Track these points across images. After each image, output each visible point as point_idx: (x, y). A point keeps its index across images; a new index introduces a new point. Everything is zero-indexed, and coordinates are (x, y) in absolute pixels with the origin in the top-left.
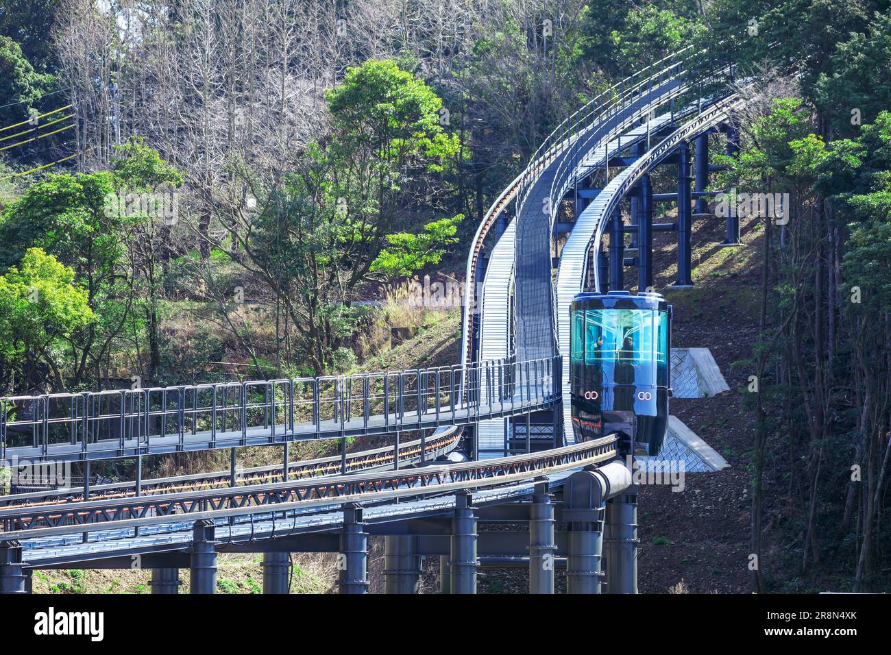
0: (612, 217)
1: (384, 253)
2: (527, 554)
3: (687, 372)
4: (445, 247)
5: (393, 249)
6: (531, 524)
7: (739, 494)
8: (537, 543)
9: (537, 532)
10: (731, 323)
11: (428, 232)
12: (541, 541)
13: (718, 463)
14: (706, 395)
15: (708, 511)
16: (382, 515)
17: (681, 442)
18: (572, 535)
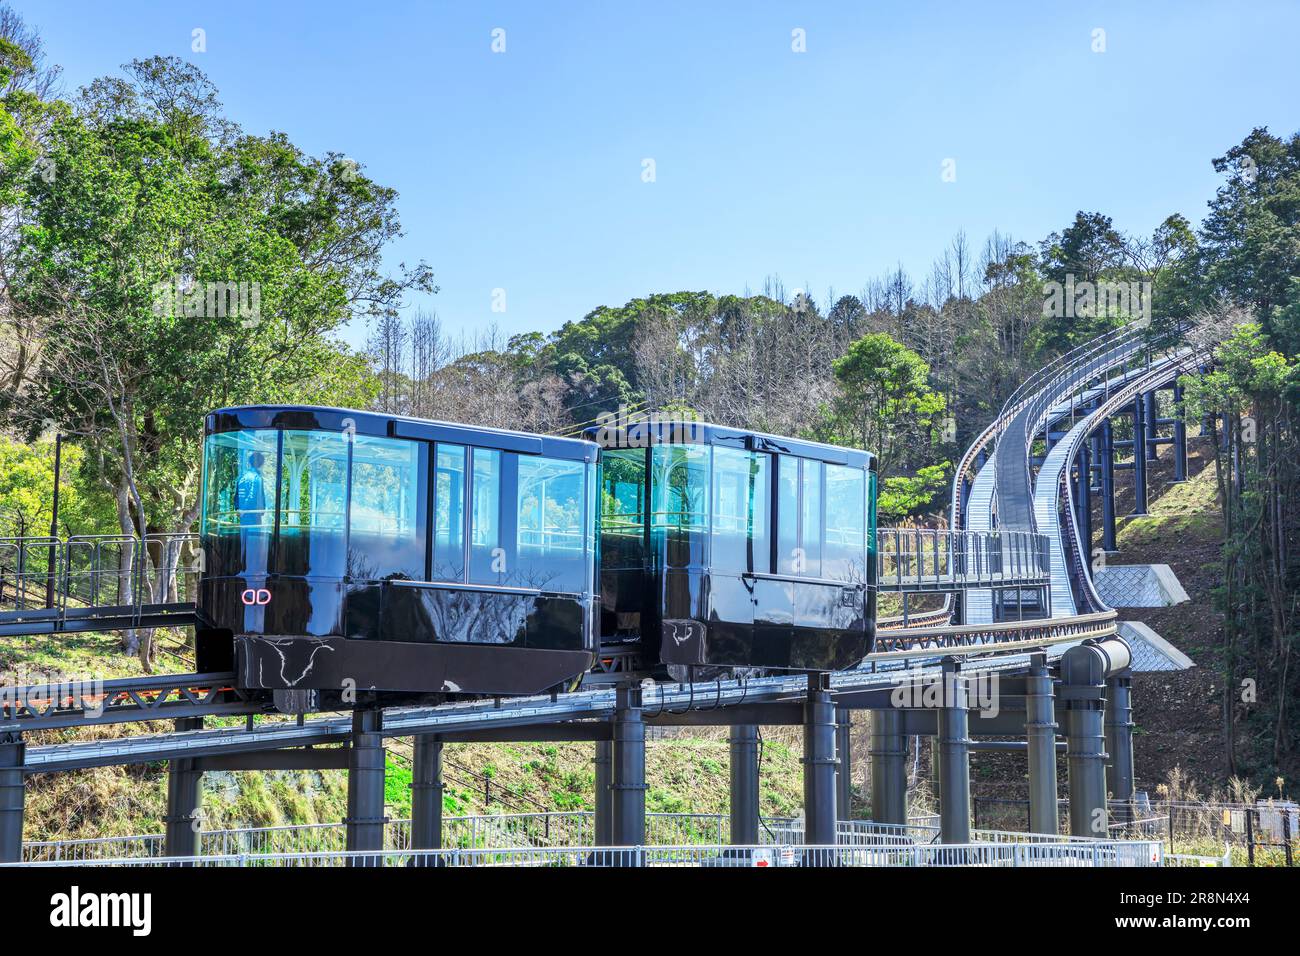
0: (1079, 451)
1: (884, 494)
2: (1025, 739)
3: (1150, 586)
4: (935, 489)
5: (891, 491)
6: (1027, 700)
7: (1207, 689)
8: (1036, 721)
9: (1035, 707)
10: (1186, 544)
11: (920, 476)
12: (1040, 718)
13: (1185, 662)
14: (1169, 604)
15: (1179, 704)
16: (856, 684)
17: (1150, 645)
18: (1072, 713)
